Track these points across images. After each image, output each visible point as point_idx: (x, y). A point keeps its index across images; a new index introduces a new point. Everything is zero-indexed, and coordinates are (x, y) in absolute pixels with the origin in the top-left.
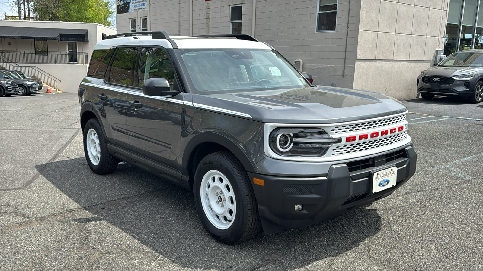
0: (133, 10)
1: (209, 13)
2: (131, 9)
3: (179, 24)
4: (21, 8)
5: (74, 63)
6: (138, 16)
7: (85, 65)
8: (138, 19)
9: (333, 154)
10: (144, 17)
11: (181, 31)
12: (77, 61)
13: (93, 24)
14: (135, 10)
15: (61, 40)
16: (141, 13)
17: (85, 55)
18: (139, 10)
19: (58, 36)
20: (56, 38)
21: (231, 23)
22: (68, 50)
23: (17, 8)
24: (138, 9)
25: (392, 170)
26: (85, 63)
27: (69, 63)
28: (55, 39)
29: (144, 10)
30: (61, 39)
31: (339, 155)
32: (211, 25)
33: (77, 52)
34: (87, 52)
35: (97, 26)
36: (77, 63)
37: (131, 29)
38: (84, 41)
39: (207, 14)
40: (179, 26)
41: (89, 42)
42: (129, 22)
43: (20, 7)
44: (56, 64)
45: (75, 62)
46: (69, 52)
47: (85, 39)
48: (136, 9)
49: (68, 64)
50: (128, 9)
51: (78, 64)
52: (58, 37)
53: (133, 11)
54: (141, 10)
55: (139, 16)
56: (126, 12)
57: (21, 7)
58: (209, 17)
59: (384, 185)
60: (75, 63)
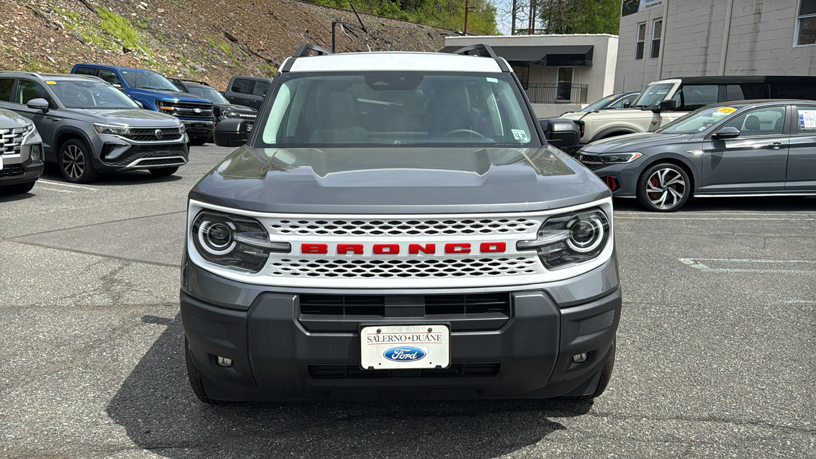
0: (645, 8)
1: (760, 3)
2: (642, 6)
3: (709, 28)
4: (516, 17)
5: (565, 101)
6: (650, 18)
7: (578, 104)
8: (649, 23)
9: (274, 273)
10: (658, 18)
11: (710, 40)
12: (569, 99)
13: (603, 36)
14: (647, 7)
15: (547, 65)
16: (655, 12)
17: (581, 88)
18: (653, 7)
19: (543, 59)
20: (539, 61)
21: (798, 19)
22: (559, 80)
23: (512, 16)
24: (652, 5)
25: (430, 330)
26: (579, 101)
27: (557, 101)
28: (538, 63)
29: (659, 6)
30: (547, 63)
31: (290, 277)
32: (761, 27)
33: (572, 83)
34: (587, 84)
35: (610, 39)
36: (569, 101)
37: (638, 41)
38: (584, 64)
39: (758, 6)
40: (709, 30)
41: (593, 67)
42: (636, 29)
43: (515, 15)
44: (535, 103)
45: (567, 99)
46: (560, 83)
47: (584, 62)
48: (649, 6)
49: (556, 103)
50: (638, 7)
51: (570, 103)
52: (543, 61)
53: (643, 9)
54: (655, 6)
55: (652, 18)
56: (634, 13)
57: (517, 14)
58: (760, 12)
59: (404, 359)
60: (567, 101)
